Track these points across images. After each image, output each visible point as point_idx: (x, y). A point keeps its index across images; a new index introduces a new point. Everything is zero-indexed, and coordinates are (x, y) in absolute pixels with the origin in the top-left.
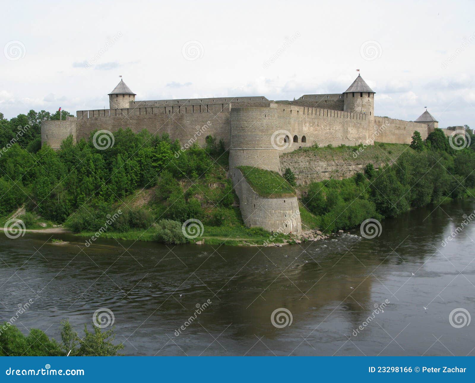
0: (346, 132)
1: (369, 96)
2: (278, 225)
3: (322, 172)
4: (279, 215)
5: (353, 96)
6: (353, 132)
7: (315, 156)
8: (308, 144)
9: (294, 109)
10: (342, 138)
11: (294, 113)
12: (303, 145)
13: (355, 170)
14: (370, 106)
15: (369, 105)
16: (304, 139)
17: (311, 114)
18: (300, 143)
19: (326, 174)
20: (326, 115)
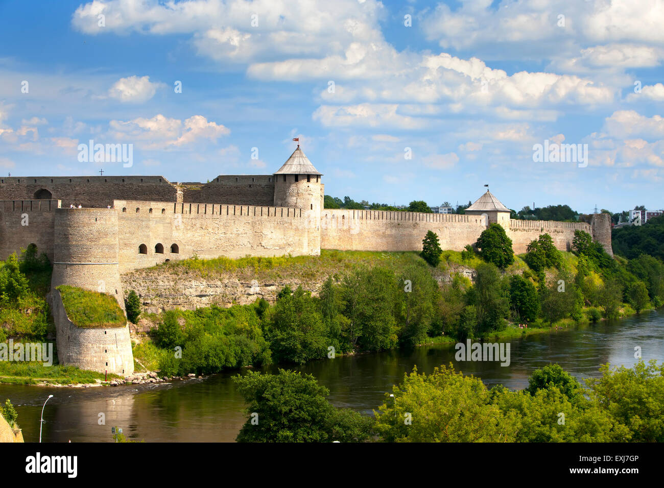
0: (258, 235)
1: (309, 181)
2: (96, 362)
3: (196, 296)
4: (98, 350)
5: (285, 180)
6: (274, 237)
7: (187, 273)
8: (182, 256)
9: (156, 206)
10: (250, 246)
11: (157, 213)
12: (173, 257)
13: (259, 294)
14: (311, 196)
15: (309, 194)
16: (175, 249)
17: (188, 212)
18: (167, 254)
19: (204, 298)
20: (219, 213)
